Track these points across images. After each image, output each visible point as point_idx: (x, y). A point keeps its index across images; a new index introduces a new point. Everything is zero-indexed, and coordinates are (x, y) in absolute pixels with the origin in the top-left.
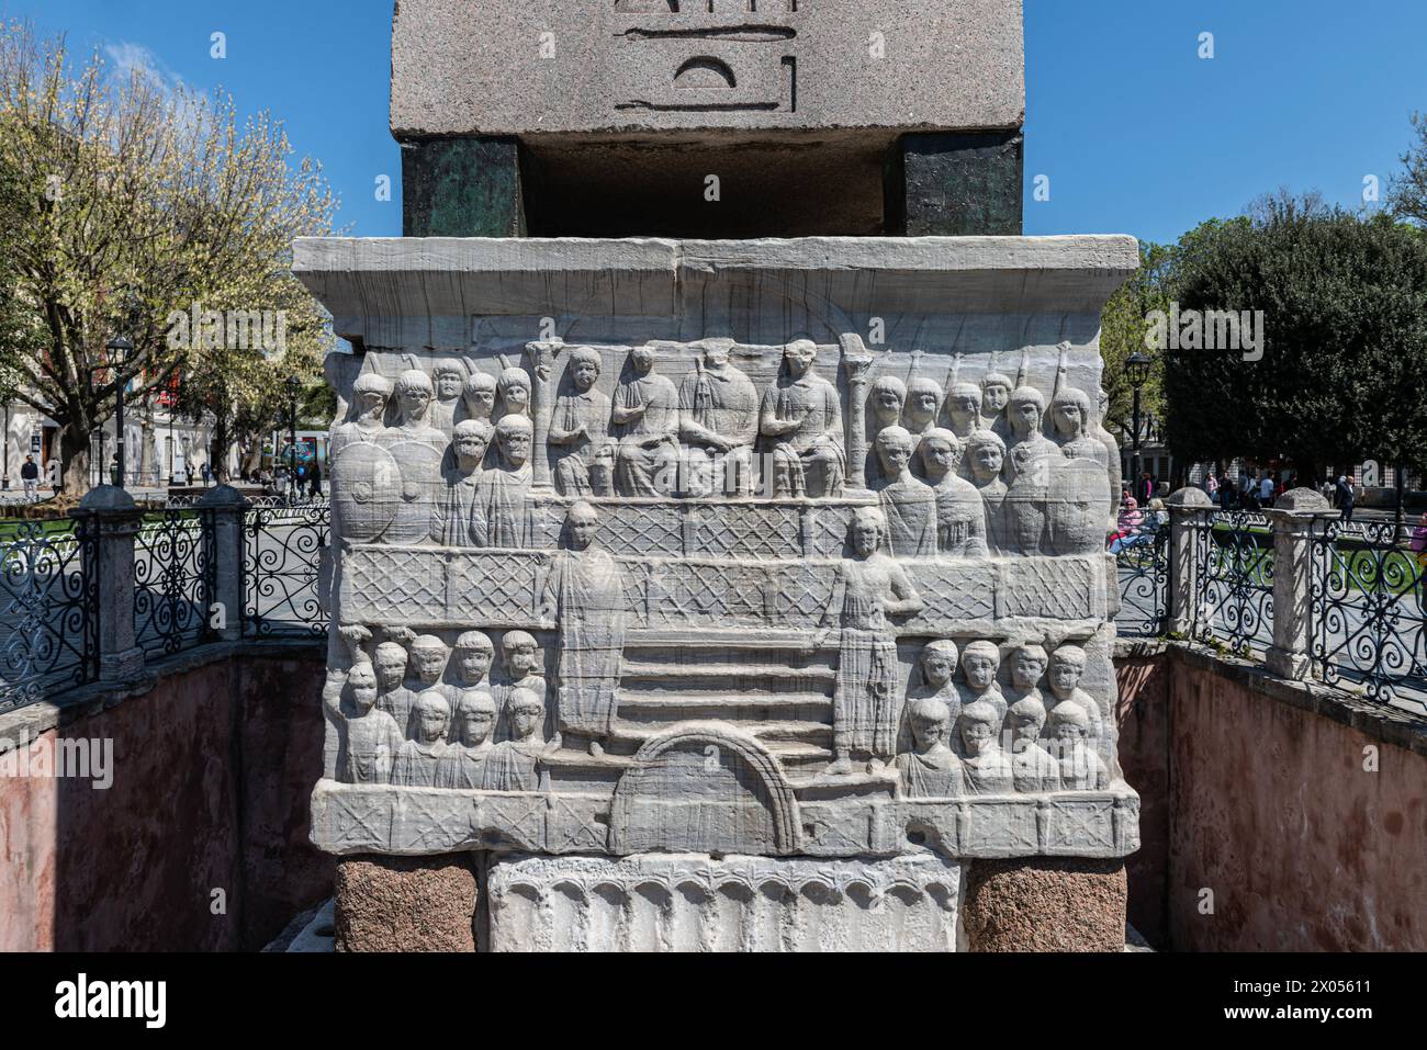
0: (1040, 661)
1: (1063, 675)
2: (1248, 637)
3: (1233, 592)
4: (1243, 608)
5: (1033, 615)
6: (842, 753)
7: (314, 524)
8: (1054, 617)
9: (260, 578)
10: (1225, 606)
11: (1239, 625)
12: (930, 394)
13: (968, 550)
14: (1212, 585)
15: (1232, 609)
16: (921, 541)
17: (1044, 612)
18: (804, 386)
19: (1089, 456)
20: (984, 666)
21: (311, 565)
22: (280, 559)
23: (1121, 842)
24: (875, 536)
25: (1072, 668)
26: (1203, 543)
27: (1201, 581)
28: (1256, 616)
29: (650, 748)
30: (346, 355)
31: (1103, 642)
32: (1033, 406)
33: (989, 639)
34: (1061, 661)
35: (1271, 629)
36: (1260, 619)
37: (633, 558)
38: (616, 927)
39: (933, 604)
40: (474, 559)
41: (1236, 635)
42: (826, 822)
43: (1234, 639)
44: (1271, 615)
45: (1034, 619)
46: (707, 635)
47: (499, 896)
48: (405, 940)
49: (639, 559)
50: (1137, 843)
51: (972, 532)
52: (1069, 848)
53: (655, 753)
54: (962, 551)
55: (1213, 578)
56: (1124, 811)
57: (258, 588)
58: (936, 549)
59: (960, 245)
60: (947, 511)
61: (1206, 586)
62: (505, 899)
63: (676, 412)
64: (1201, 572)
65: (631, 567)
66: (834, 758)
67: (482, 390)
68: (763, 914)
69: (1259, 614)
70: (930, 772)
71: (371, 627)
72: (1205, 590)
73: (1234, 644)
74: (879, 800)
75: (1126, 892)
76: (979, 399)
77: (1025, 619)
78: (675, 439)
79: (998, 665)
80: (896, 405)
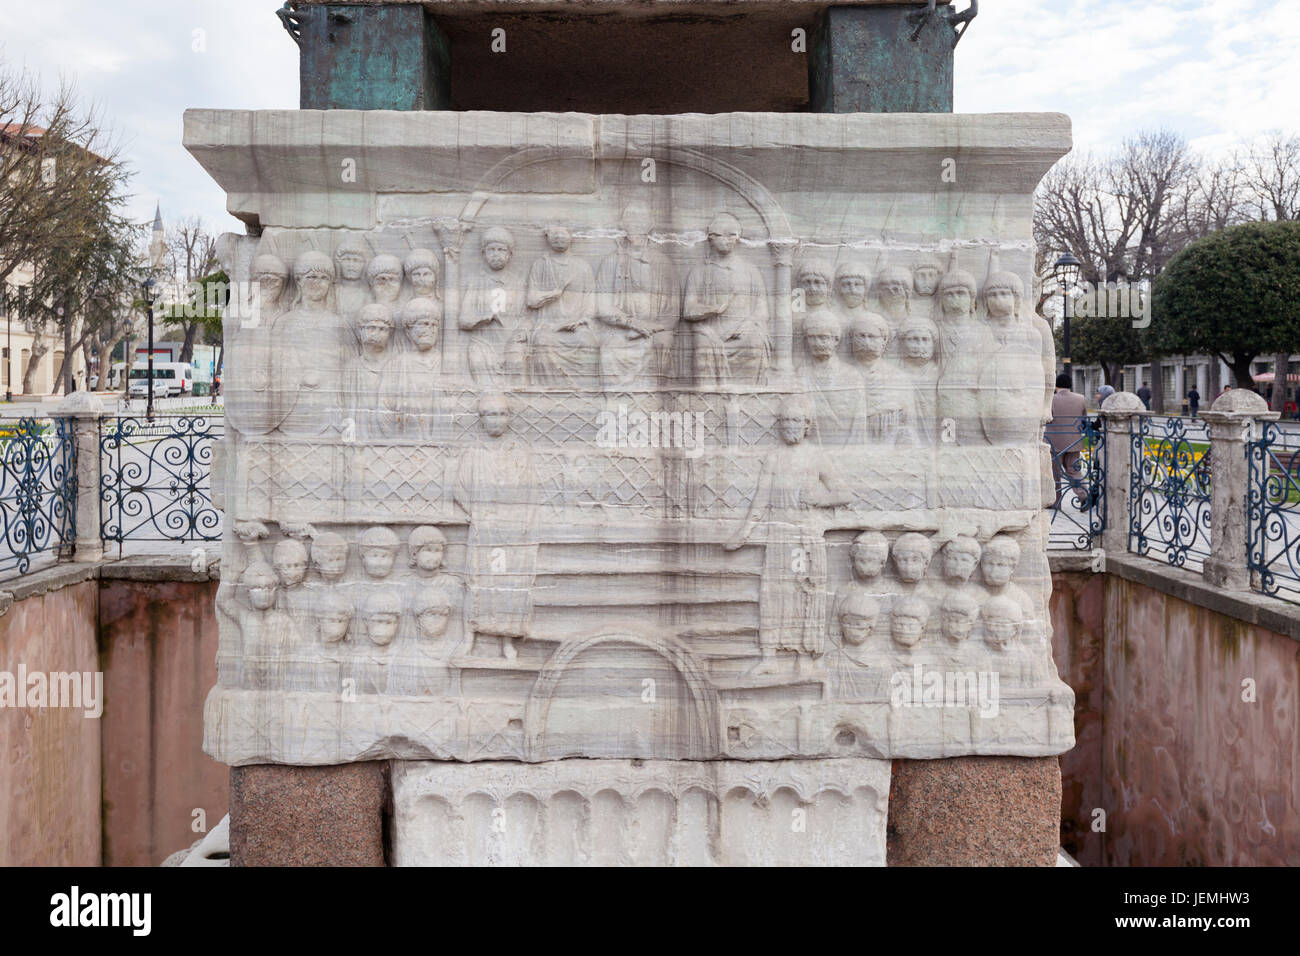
0: (973, 554)
1: (997, 568)
2: (1185, 548)
3: (1169, 502)
4: (1180, 517)
5: (965, 506)
6: (769, 652)
7: (182, 434)
8: (987, 508)
9: (123, 493)
10: (1161, 516)
11: (1176, 536)
12: (859, 277)
13: (900, 440)
14: (1147, 496)
15: (1169, 519)
16: (850, 431)
17: (977, 504)
18: (728, 268)
19: (1023, 342)
20: (915, 559)
21: (179, 479)
22: (145, 474)
23: (1056, 740)
24: (803, 425)
25: (1005, 561)
26: (1137, 450)
27: (1136, 490)
28: (1193, 526)
29: (568, 649)
30: (240, 236)
31: (1037, 534)
32: (965, 290)
33: (920, 532)
34: (994, 552)
35: (1209, 538)
36: (1197, 528)
37: (548, 451)
38: (531, 837)
39: (862, 495)
40: (379, 451)
41: (1172, 546)
42: (752, 724)
43: (1171, 551)
44: (1208, 523)
45: (966, 511)
46: (626, 530)
47: (407, 806)
48: (307, 855)
49: (556, 452)
50: (1070, 741)
51: (903, 420)
52: (1001, 747)
53: (574, 654)
54: (892, 441)
55: (1149, 488)
56: (1059, 708)
57: (121, 506)
58: (865, 439)
59: (889, 122)
60: (877, 398)
61: (1141, 495)
62: (411, 811)
63: (593, 295)
64: (1136, 481)
65: (547, 459)
66: (761, 658)
67: (387, 272)
68: (686, 821)
69: (1197, 523)
70: (860, 670)
71: (269, 523)
72: (1140, 500)
73: (1170, 556)
74: (807, 703)
75: (1060, 792)
76: (910, 283)
77: (957, 510)
78: (592, 324)
79: (929, 558)
80: (824, 288)
